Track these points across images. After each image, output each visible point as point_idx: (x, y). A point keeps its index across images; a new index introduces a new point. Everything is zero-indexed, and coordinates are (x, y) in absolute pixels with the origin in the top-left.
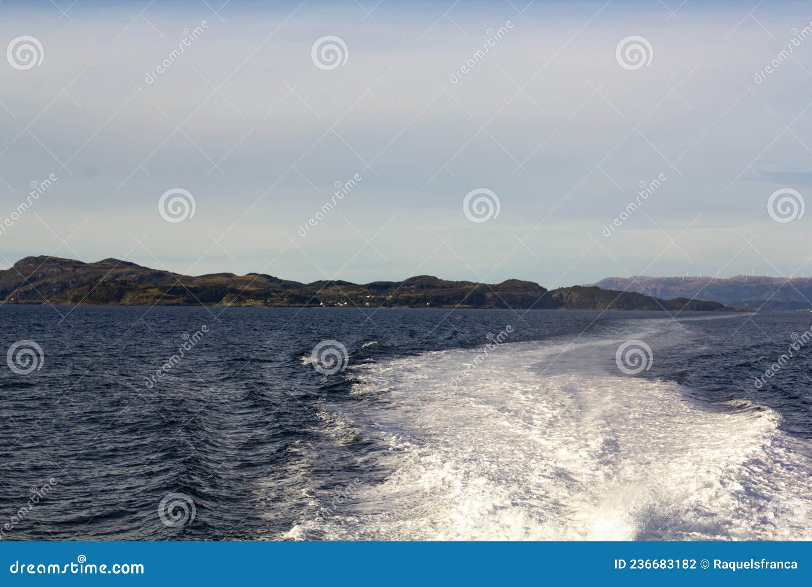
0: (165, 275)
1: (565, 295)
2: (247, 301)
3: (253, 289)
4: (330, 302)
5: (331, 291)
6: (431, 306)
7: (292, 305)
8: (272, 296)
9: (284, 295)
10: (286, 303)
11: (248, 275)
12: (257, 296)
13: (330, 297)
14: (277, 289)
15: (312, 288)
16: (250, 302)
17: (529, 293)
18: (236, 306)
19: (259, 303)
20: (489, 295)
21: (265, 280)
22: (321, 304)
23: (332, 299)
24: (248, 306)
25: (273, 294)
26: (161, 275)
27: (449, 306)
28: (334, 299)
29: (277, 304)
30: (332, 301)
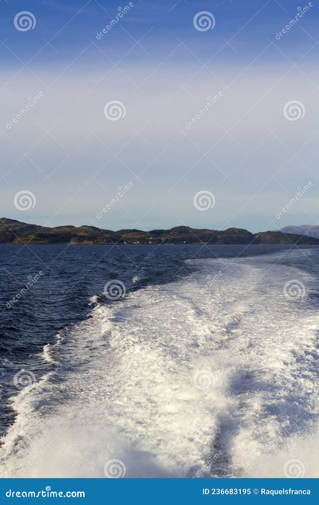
0: (35, 227)
1: (262, 236)
2: (84, 241)
3: (86, 234)
4: (129, 241)
5: (129, 235)
6: (187, 243)
7: (109, 243)
8: (97, 239)
9: (104, 238)
10: (105, 242)
11: (82, 226)
12: (89, 239)
13: (129, 238)
14: (99, 235)
15: (119, 233)
16: (85, 242)
17: (242, 235)
18: (78, 244)
19: (91, 243)
20: (219, 237)
21: (92, 229)
22: (125, 243)
23: (130, 240)
24: (85, 244)
25: (97, 237)
26: (33, 227)
27: (196, 243)
28: (132, 240)
29: (101, 243)
30: (130, 241)
